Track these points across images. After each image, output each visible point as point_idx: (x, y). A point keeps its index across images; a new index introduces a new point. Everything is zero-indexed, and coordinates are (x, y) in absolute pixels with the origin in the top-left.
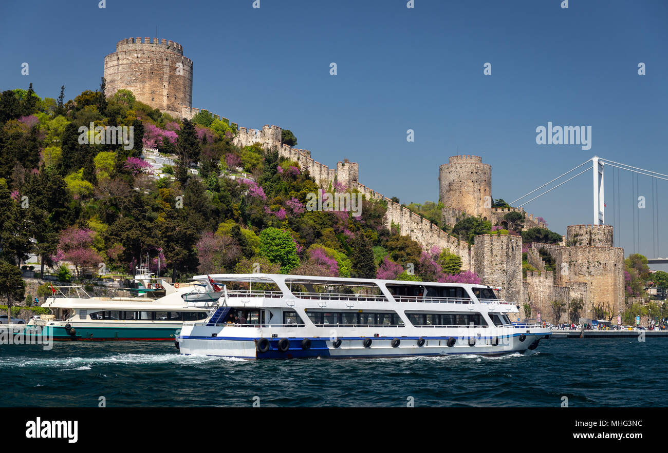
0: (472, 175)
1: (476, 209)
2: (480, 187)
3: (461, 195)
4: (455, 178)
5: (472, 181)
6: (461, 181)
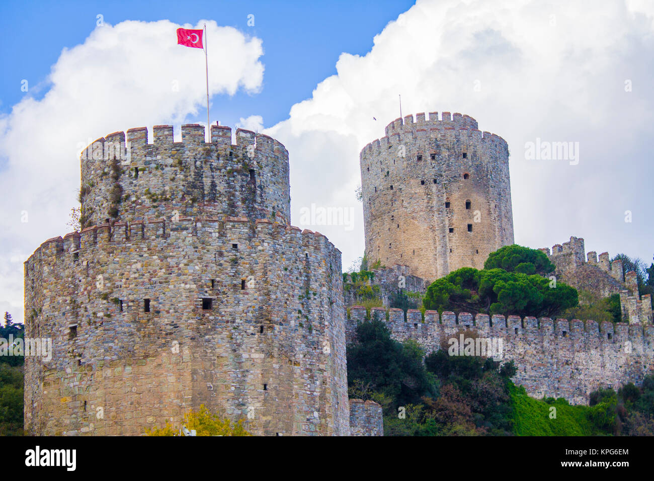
0: (422, 163)
1: (440, 261)
2: (450, 193)
3: (394, 226)
4: (377, 183)
5: (423, 183)
6: (392, 187)
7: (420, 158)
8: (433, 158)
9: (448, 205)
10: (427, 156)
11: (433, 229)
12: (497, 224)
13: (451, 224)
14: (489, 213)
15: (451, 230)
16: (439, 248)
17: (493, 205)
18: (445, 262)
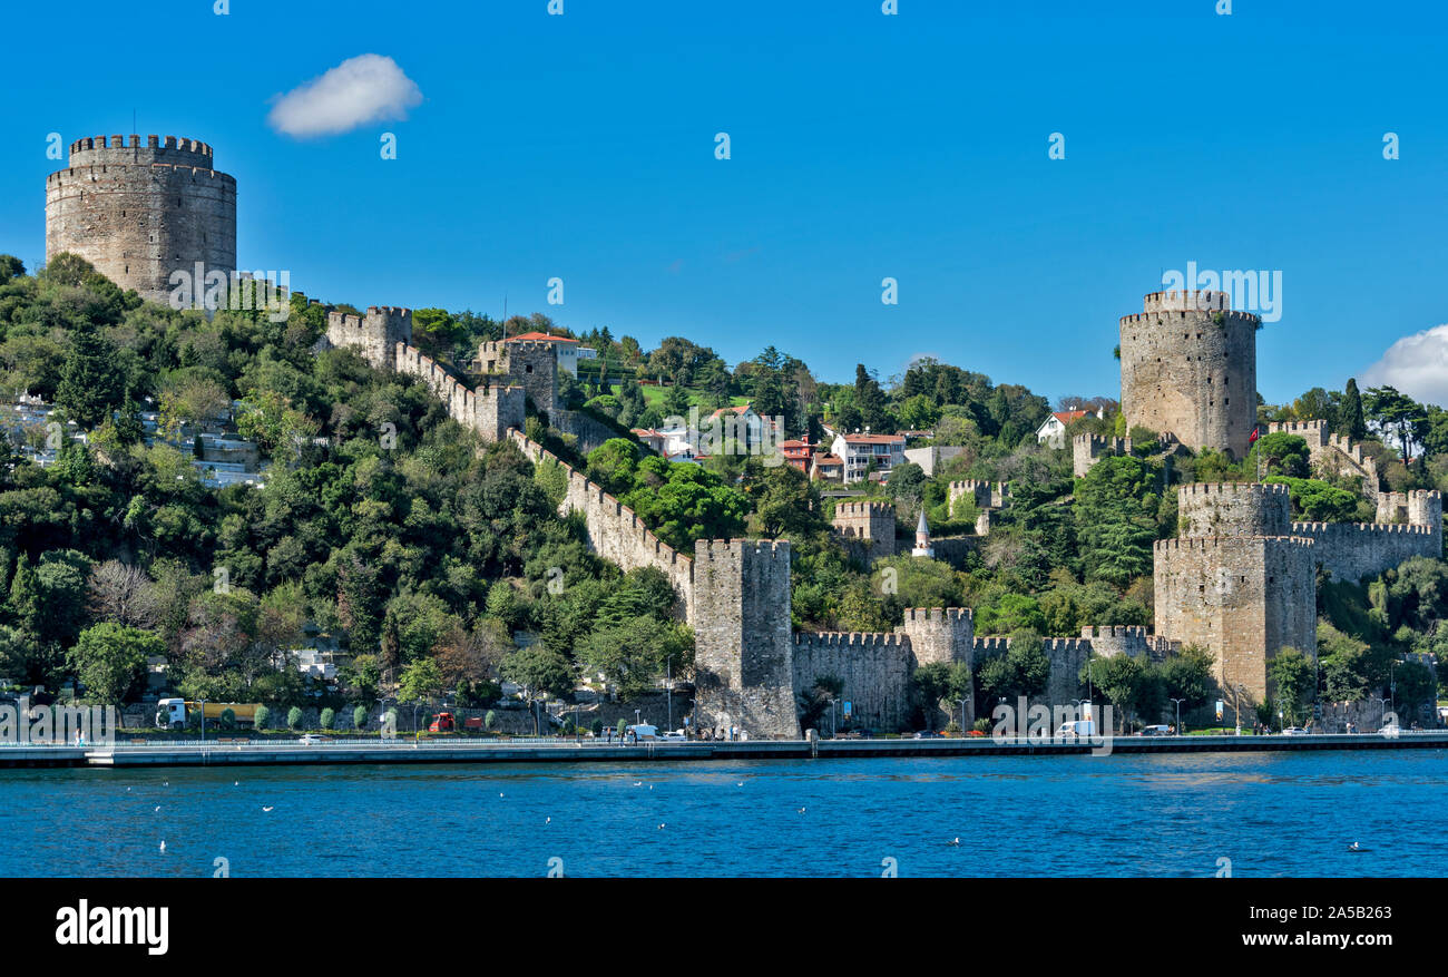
0: (1188, 341)
1: (1200, 431)
2: (1211, 370)
3: (1160, 395)
4: (1145, 353)
5: (1189, 359)
6: (1159, 360)
7: (1187, 336)
8: (1199, 336)
9: (1209, 380)
10: (1193, 335)
11: (1195, 402)
12: (1248, 397)
13: (1211, 398)
14: (1243, 388)
15: (1211, 404)
16: (1200, 419)
17: (1245, 380)
18: (1205, 431)
